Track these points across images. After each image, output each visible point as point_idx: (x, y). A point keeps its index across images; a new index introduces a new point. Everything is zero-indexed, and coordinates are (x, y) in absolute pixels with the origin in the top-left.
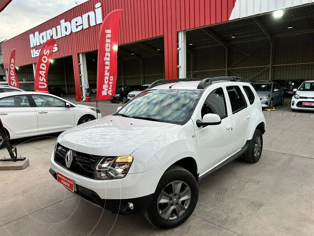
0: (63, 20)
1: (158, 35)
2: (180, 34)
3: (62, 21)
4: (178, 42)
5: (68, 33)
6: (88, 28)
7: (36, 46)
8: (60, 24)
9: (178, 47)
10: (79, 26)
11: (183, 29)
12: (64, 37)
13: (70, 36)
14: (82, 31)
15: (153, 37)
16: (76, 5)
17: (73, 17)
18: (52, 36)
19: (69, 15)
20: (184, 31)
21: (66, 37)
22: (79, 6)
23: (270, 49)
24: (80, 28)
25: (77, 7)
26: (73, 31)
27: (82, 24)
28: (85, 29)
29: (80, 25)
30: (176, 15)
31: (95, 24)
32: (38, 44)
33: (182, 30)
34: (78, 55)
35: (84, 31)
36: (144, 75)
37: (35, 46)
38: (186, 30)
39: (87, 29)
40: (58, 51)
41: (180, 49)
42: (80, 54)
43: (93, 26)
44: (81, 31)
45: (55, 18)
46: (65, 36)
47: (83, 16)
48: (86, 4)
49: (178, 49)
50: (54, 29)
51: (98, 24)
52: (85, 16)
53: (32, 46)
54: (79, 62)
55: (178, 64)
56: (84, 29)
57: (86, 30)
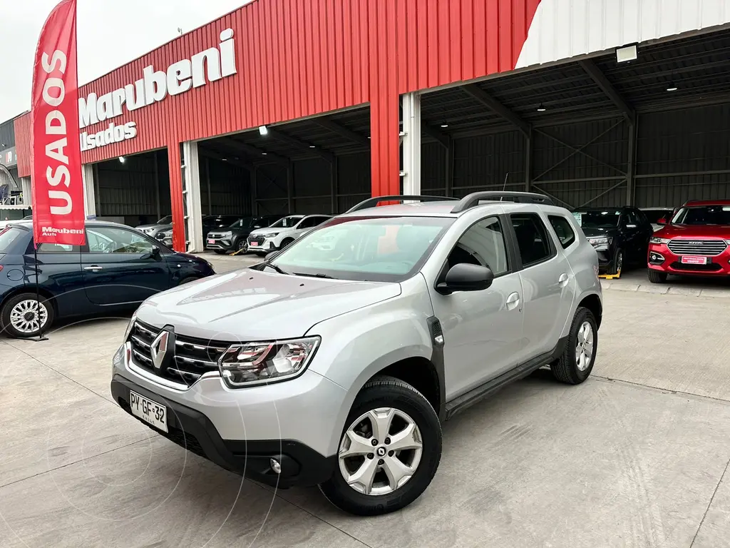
0: (151, 67)
1: (357, 102)
2: (406, 101)
3: (148, 71)
4: (401, 119)
5: (160, 96)
6: (205, 85)
7: (90, 126)
8: (143, 77)
9: (401, 129)
10: (183, 80)
11: (413, 88)
12: (150, 105)
13: (163, 102)
14: (190, 93)
15: (345, 108)
16: (179, 35)
17: (171, 62)
18: (125, 102)
19: (163, 57)
20: (415, 93)
21: (156, 104)
22: (184, 36)
23: (628, 139)
24: (185, 86)
25: (180, 38)
26: (172, 93)
27: (191, 77)
28: (196, 88)
29: (187, 79)
30: (397, 56)
31: (219, 77)
32: (94, 121)
33: (410, 91)
34: (181, 145)
35: (194, 91)
36: (338, 194)
37: (87, 124)
38: (421, 90)
39: (200, 87)
40: (136, 137)
41: (406, 134)
42: (185, 145)
43: (214, 82)
44: (187, 91)
45: (133, 63)
46: (153, 103)
47: (192, 57)
48: (199, 31)
49: (401, 134)
50: (129, 87)
51: (226, 77)
52: (198, 59)
53: (81, 126)
54: (183, 162)
55: (401, 168)
56: (194, 86)
57: (198, 90)
